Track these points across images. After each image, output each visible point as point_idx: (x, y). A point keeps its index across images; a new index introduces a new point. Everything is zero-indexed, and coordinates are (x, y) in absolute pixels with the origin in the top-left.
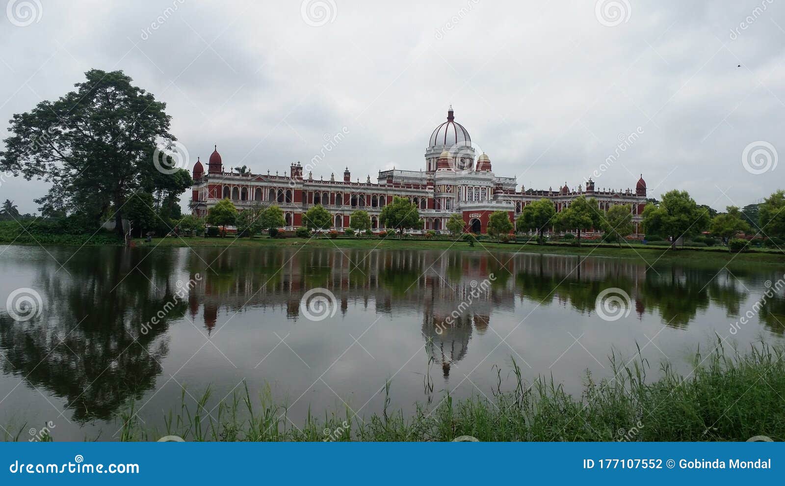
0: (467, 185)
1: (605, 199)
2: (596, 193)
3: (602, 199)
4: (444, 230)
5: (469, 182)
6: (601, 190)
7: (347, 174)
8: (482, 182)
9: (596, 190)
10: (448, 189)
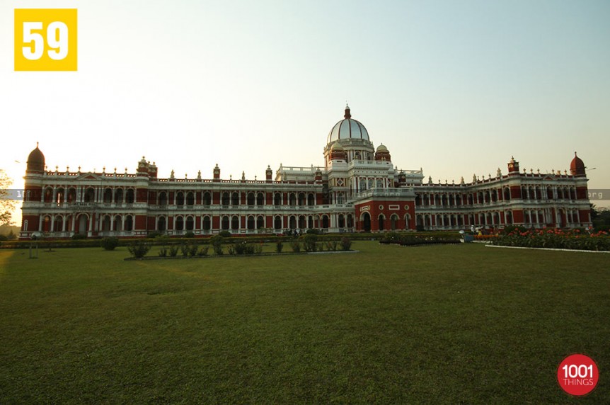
0: (359, 176)
1: (535, 183)
2: (522, 175)
3: (530, 182)
4: (334, 228)
5: (361, 172)
6: (528, 172)
7: (217, 172)
8: (377, 172)
9: (521, 172)
10: (340, 182)
